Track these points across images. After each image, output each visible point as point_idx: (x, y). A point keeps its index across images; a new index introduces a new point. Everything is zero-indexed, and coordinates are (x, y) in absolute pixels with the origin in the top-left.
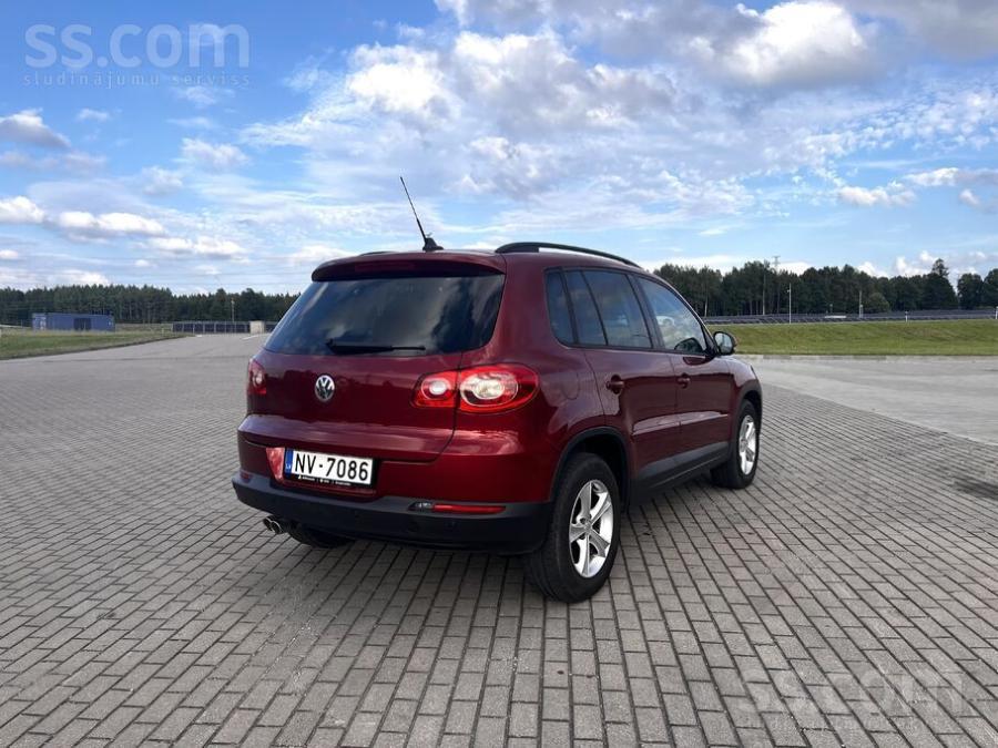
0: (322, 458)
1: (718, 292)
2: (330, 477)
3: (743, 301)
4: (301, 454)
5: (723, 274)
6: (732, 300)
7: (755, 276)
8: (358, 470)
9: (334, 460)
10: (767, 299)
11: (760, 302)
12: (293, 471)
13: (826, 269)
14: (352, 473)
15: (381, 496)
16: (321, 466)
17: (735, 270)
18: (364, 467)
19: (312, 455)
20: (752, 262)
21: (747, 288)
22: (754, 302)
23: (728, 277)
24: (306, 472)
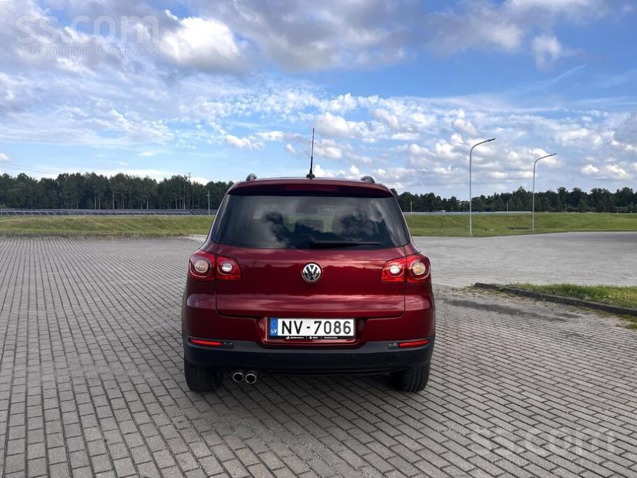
0: (308, 322)
1: (155, 194)
2: (317, 334)
3: (172, 200)
4: (287, 321)
5: (158, 182)
6: (164, 199)
7: (178, 185)
8: (342, 327)
9: (320, 322)
10: (186, 199)
11: (182, 201)
12: (280, 334)
13: (220, 183)
14: (337, 330)
15: (365, 343)
16: (308, 327)
17: (165, 180)
18: (347, 325)
19: (298, 321)
20: (176, 175)
21: (174, 191)
22: (178, 202)
23: (161, 184)
24: (294, 333)
